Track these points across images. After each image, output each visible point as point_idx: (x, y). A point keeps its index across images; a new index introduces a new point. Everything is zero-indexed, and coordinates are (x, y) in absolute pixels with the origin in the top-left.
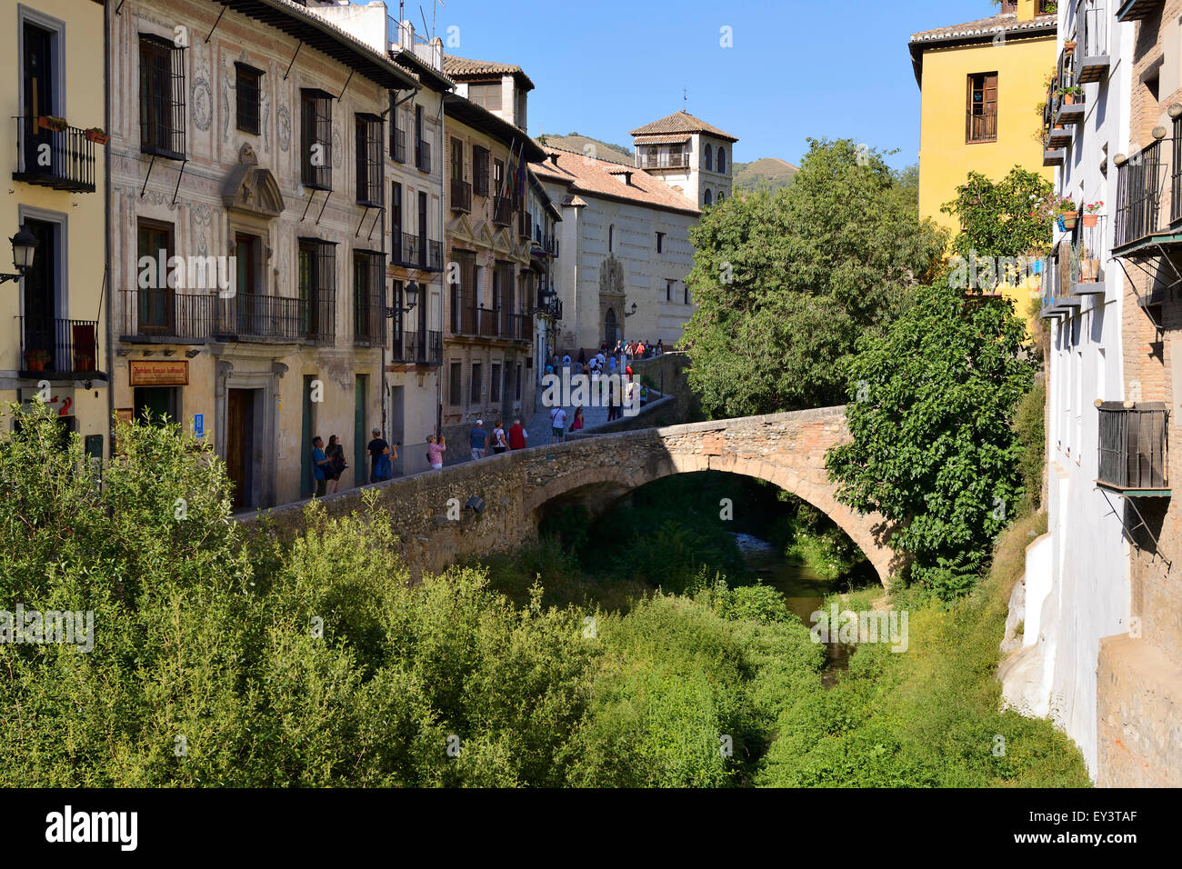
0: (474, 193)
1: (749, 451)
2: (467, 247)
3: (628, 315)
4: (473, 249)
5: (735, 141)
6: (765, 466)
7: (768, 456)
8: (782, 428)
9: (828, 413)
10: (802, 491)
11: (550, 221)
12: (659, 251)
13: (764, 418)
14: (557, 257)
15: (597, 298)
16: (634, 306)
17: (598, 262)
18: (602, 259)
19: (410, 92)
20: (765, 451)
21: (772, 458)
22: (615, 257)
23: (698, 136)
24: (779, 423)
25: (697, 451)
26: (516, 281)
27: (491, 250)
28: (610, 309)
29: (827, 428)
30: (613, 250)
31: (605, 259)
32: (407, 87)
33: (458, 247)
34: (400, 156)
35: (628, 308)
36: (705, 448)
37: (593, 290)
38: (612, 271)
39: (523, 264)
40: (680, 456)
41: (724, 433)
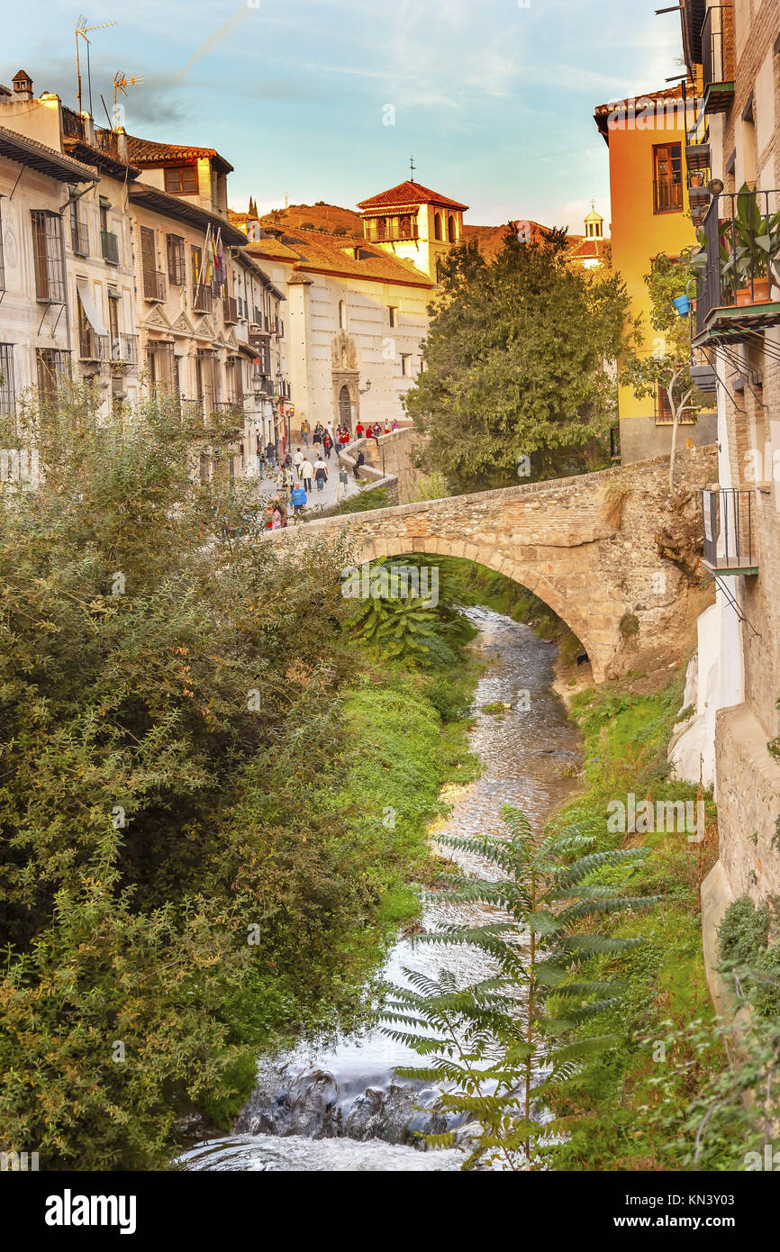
0: (170, 282)
1: (452, 532)
2: (164, 338)
3: (362, 392)
4: (171, 339)
5: (465, 209)
6: (469, 546)
7: (471, 536)
8: (484, 507)
9: (529, 491)
10: (508, 569)
11: (273, 301)
12: (392, 325)
13: (465, 498)
14: (282, 336)
15: (330, 377)
16: (368, 383)
17: (327, 339)
18: (333, 336)
19: (89, 185)
20: (469, 531)
21: (476, 538)
22: (347, 334)
23: (426, 205)
24: (480, 502)
25: (401, 534)
26: (223, 369)
27: (192, 339)
28: (345, 387)
29: (527, 505)
30: (344, 327)
31: (336, 336)
32: (85, 180)
33: (154, 338)
34: (84, 251)
35: (362, 385)
36: (409, 531)
37: (325, 370)
38: (343, 348)
39: (230, 351)
40: (384, 540)
41: (427, 514)
